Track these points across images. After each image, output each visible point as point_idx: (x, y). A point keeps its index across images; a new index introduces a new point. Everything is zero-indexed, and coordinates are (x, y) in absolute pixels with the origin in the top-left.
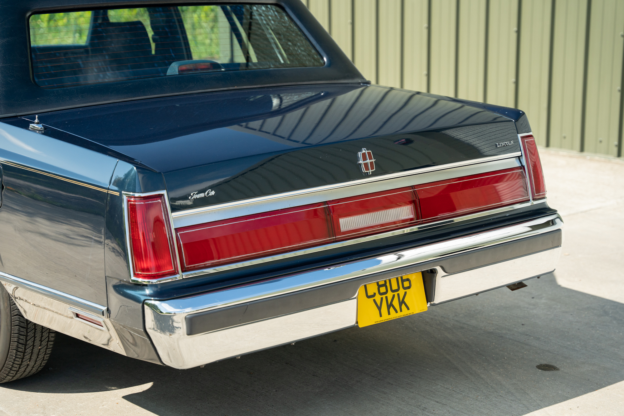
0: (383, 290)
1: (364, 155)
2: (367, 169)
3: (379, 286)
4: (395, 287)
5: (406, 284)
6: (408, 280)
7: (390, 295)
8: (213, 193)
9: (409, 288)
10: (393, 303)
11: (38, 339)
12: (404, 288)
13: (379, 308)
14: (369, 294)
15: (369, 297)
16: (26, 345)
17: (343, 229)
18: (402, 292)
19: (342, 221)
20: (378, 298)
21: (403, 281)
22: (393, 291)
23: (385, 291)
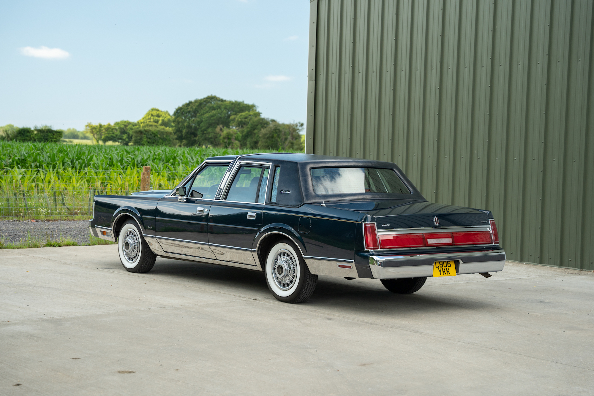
0: (441, 266)
1: (435, 219)
2: (436, 224)
3: (440, 264)
4: (445, 266)
5: (449, 265)
6: (450, 264)
7: (444, 268)
8: (389, 225)
9: (450, 267)
10: (445, 271)
11: (312, 284)
12: (449, 267)
13: (440, 272)
14: (437, 266)
15: (437, 267)
16: (308, 286)
17: (428, 243)
18: (448, 268)
19: (428, 240)
20: (440, 268)
21: (448, 264)
22: (445, 267)
23: (442, 266)
